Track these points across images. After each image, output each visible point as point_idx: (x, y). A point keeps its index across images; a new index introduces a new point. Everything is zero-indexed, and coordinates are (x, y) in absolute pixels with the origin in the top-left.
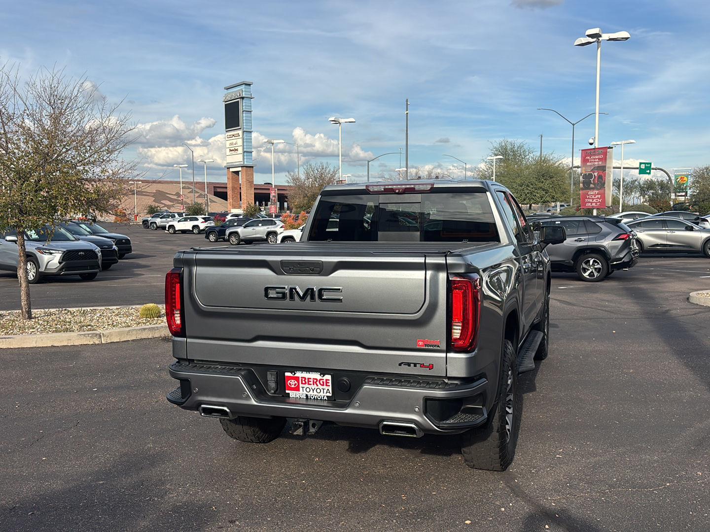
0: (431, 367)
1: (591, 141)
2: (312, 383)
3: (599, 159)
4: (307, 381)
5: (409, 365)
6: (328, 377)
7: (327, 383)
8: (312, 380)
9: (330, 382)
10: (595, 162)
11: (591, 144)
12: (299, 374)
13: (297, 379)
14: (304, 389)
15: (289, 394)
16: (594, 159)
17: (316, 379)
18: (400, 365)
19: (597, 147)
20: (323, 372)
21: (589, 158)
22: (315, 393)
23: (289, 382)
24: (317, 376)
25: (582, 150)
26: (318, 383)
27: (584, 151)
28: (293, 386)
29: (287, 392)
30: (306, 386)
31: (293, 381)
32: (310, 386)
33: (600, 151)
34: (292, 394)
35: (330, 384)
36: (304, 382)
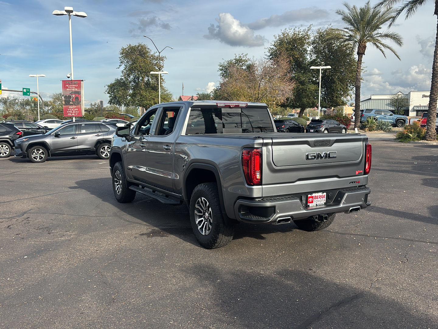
0: (359, 182)
1: (69, 76)
2: (318, 198)
3: (75, 87)
4: (316, 197)
5: (352, 182)
6: (325, 194)
7: (324, 196)
8: (318, 197)
9: (325, 196)
10: (72, 88)
11: (69, 77)
12: (314, 195)
13: (312, 197)
14: (315, 201)
15: (309, 205)
16: (72, 87)
17: (320, 196)
18: (350, 183)
19: (73, 80)
20: (323, 191)
21: (68, 86)
22: (320, 202)
23: (309, 199)
24: (320, 194)
25: (62, 81)
26: (321, 197)
27: (63, 82)
28: (311, 201)
29: (308, 204)
30: (316, 200)
31: (311, 198)
32: (317, 200)
33: (76, 82)
34: (311, 205)
35: (325, 197)
36: (315, 198)
